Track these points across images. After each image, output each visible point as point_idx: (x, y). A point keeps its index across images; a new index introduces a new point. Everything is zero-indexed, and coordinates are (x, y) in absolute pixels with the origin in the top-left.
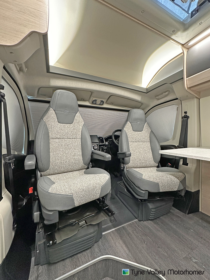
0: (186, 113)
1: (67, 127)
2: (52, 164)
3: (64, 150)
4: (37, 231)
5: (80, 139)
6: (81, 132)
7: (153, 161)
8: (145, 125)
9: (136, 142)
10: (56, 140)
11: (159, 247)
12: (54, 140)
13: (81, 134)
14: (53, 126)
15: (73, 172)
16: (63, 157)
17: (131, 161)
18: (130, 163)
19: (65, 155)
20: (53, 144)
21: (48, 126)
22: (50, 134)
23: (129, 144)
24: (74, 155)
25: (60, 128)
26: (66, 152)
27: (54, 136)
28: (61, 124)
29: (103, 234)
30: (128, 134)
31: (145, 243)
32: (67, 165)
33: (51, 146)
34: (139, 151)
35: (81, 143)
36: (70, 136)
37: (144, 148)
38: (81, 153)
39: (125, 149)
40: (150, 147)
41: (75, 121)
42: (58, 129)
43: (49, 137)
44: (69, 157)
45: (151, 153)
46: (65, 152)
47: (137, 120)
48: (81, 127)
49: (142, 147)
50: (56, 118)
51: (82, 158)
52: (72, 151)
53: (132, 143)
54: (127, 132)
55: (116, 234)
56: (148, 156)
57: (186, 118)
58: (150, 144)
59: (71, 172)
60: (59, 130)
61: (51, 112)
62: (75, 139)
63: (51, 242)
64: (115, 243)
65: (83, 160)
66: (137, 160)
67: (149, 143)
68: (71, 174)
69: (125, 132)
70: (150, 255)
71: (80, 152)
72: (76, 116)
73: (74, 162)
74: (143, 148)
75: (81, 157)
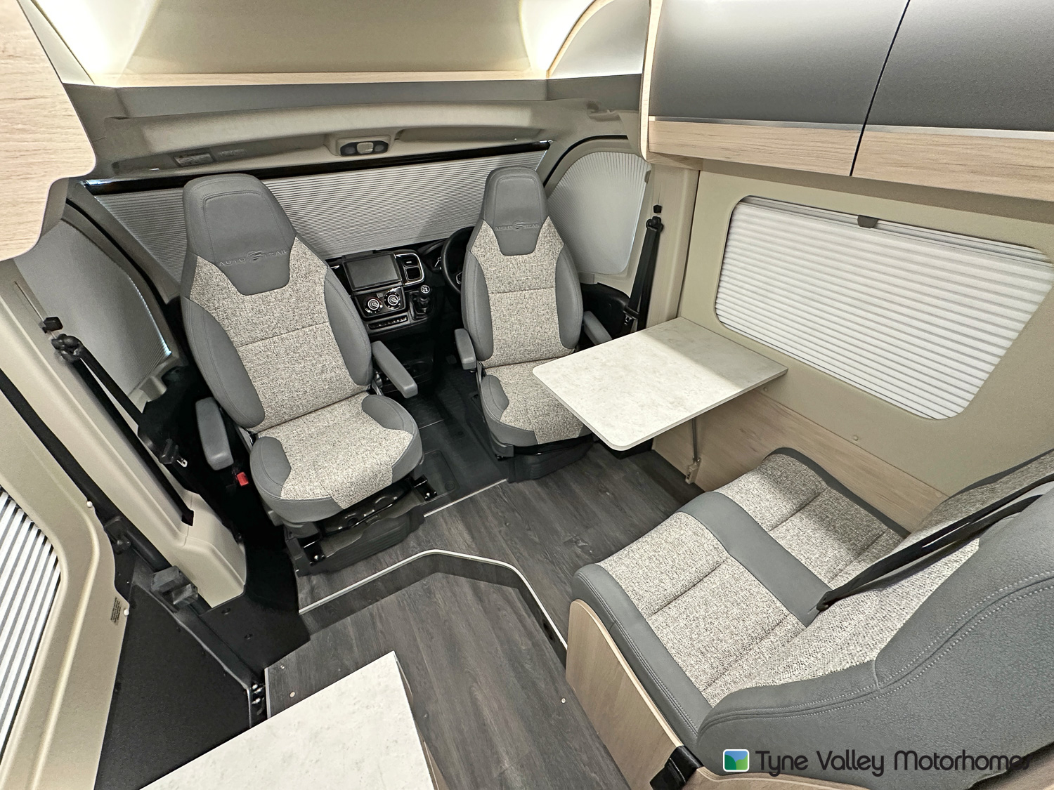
0: (658, 209)
1: (273, 300)
2: (269, 406)
3: (288, 365)
4: (286, 538)
5: (328, 324)
6: (324, 302)
7: (560, 344)
8: (541, 232)
9: (510, 291)
10: (254, 344)
11: (530, 529)
12: (250, 346)
13: (325, 310)
14: (229, 312)
15: (332, 407)
16: (292, 384)
17: (495, 351)
18: (492, 357)
19: (297, 378)
20: (251, 356)
21: (214, 315)
22: (231, 334)
23: (491, 302)
24: (322, 371)
25: (252, 309)
26: (297, 369)
27: (245, 336)
28: (253, 296)
29: (425, 516)
30: (484, 266)
31: (506, 524)
32: (311, 399)
33: (248, 366)
34: (519, 320)
35: (332, 334)
36: (293, 322)
37: (536, 310)
38: (341, 361)
39: (474, 322)
40: (555, 305)
41: (293, 275)
42: (250, 315)
43: (231, 343)
44: (308, 379)
45: (557, 321)
46: (294, 370)
47: (513, 215)
48: (320, 289)
49: (528, 306)
50: (230, 285)
51: (347, 371)
52: (314, 362)
53: (498, 295)
54: (481, 260)
55: (455, 513)
56: (545, 332)
57: (655, 228)
58: (554, 296)
59: (328, 408)
60: (253, 318)
61: (204, 270)
62: (311, 328)
63: (316, 557)
64: (449, 530)
65: (350, 375)
66: (513, 346)
67: (554, 289)
68: (328, 416)
69: (474, 261)
70: (509, 542)
71: (338, 358)
72: (292, 257)
73: (327, 387)
74: (533, 310)
75: (344, 369)
